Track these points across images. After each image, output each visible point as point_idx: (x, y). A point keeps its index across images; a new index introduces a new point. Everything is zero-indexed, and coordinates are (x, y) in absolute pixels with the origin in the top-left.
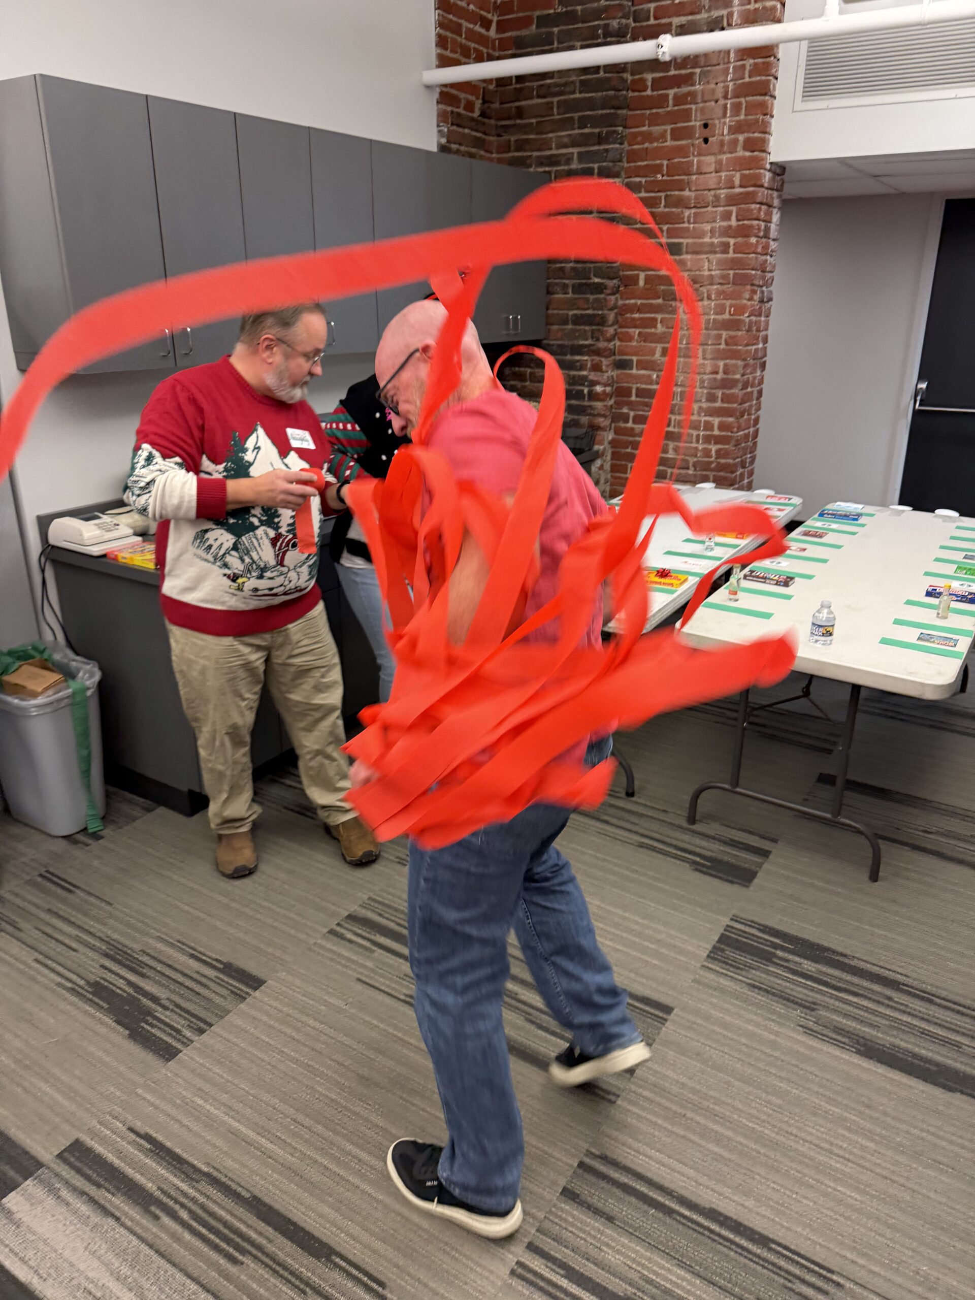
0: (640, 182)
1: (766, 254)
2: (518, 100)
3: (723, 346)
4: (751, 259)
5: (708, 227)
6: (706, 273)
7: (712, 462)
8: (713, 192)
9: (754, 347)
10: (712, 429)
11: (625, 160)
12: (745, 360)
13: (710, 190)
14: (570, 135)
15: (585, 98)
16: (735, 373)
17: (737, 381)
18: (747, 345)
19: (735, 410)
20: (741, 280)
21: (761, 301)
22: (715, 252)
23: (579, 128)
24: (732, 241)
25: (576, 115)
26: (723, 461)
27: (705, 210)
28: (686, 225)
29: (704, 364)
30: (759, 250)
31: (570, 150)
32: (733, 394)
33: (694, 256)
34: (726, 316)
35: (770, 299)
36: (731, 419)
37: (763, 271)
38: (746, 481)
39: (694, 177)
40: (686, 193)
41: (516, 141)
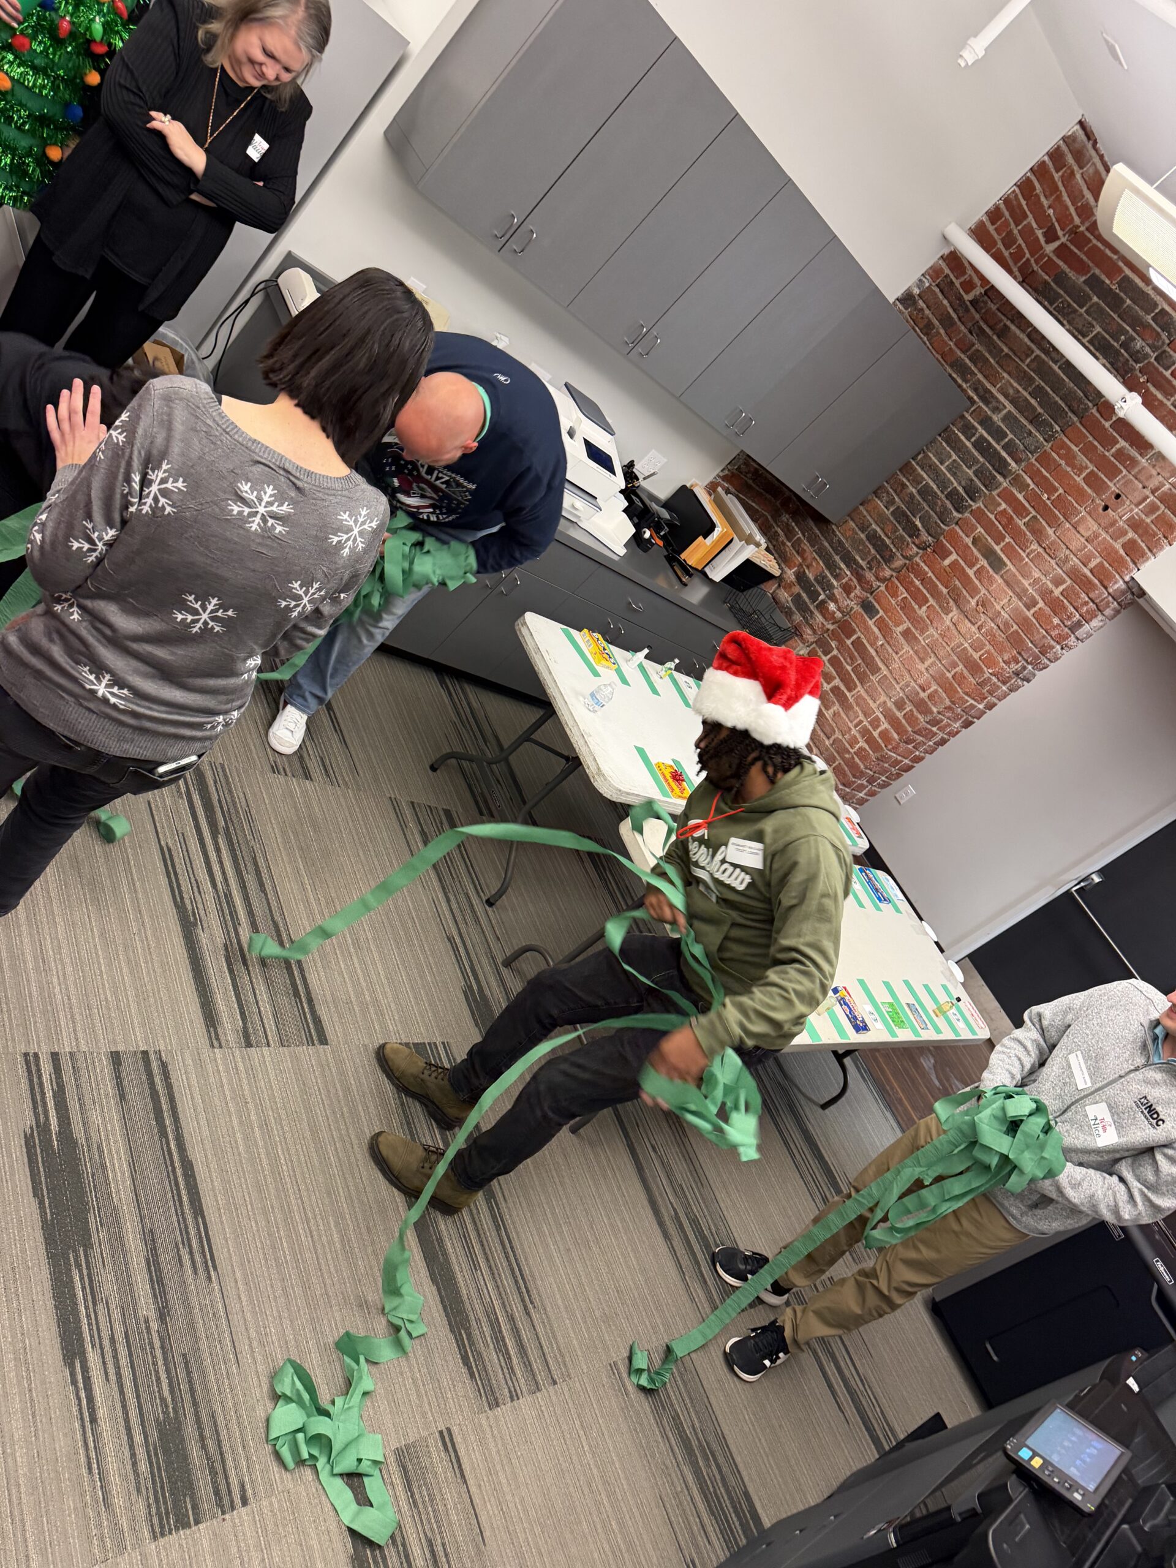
0: (1029, 485)
1: (1058, 643)
2: (1012, 322)
3: (949, 675)
4: (1039, 632)
5: (1036, 574)
6: (998, 608)
7: (849, 752)
8: (1068, 552)
9: (972, 702)
10: (875, 728)
11: (1036, 455)
12: (953, 703)
13: (1068, 548)
14: (1018, 392)
15: (1058, 376)
16: (935, 705)
17: (931, 712)
18: (967, 694)
19: (906, 731)
20: (1015, 641)
21: (1017, 674)
22: (1020, 599)
23: (1030, 394)
24: (1041, 604)
25: (1039, 381)
26: (857, 760)
27: (1049, 559)
28: (1024, 555)
29: (922, 673)
30: (1053, 633)
31: (1007, 403)
32: (917, 719)
33: (1003, 585)
34: (976, 656)
35: (1028, 681)
36: (895, 736)
37: (1043, 653)
38: (861, 795)
39: (1068, 525)
40: (1050, 531)
41: (978, 351)
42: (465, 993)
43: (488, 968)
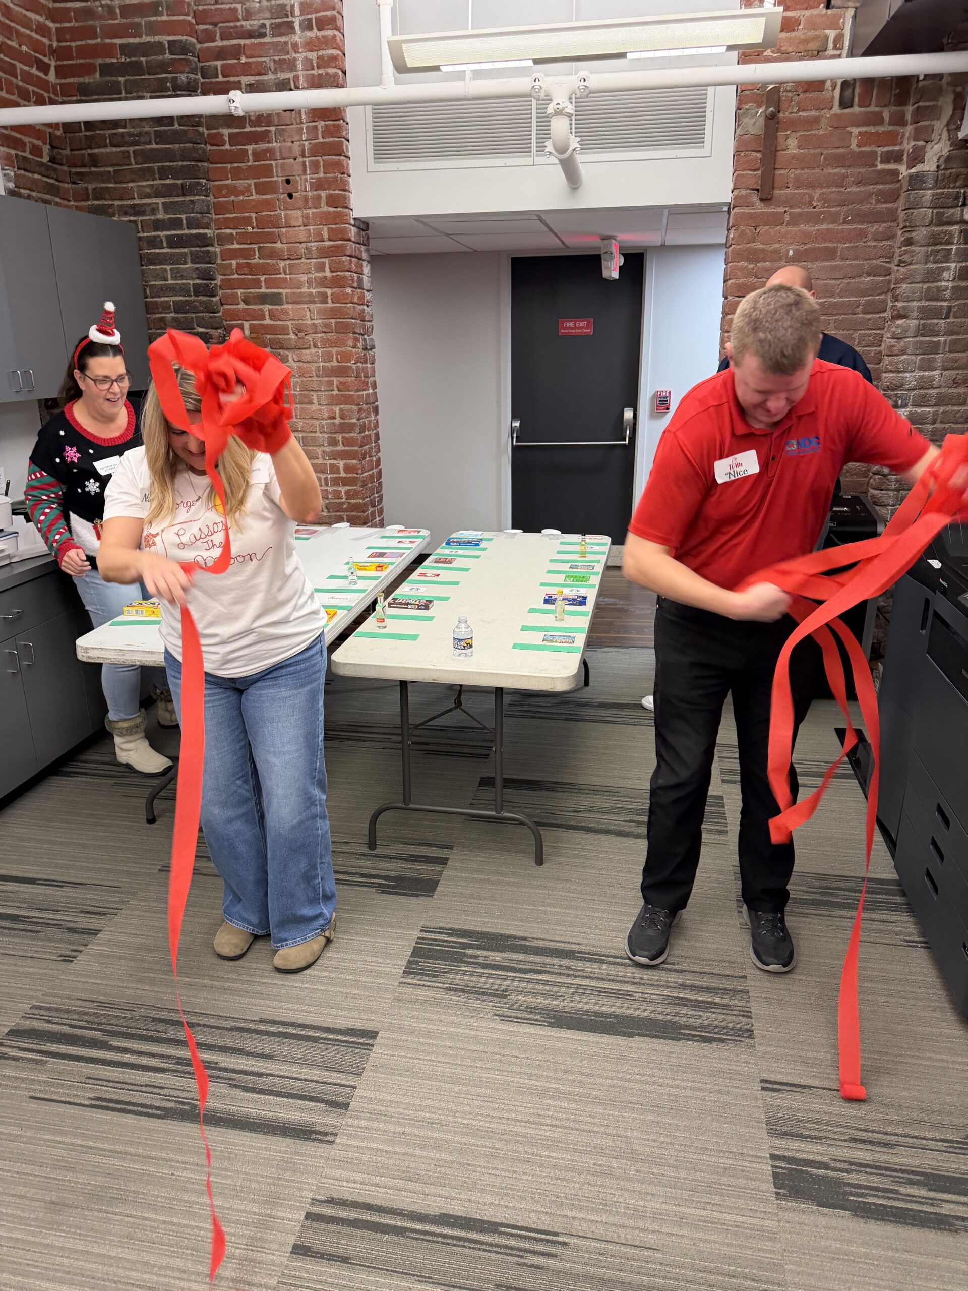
0: (232, 234)
1: (363, 304)
2: (91, 148)
3: (335, 392)
4: (349, 308)
5: (304, 278)
6: (309, 322)
7: (343, 503)
8: (304, 245)
9: (365, 393)
10: (338, 472)
11: (212, 211)
12: (358, 405)
13: (301, 243)
14: (152, 185)
15: (162, 149)
16: (351, 418)
17: (355, 424)
18: (358, 391)
19: (356, 452)
20: (343, 329)
21: (365, 349)
22: (314, 302)
23: (160, 179)
24: (329, 291)
25: (156, 166)
26: (353, 501)
27: (299, 261)
28: (282, 276)
29: (320, 410)
30: (356, 300)
31: (155, 200)
32: (352, 437)
33: (295, 306)
34: (335, 363)
35: (373, 347)
36: (354, 462)
37: (363, 320)
38: (378, 519)
39: (284, 230)
40: (278, 245)
41: (94, 189)
42: (383, 892)
43: (369, 863)
